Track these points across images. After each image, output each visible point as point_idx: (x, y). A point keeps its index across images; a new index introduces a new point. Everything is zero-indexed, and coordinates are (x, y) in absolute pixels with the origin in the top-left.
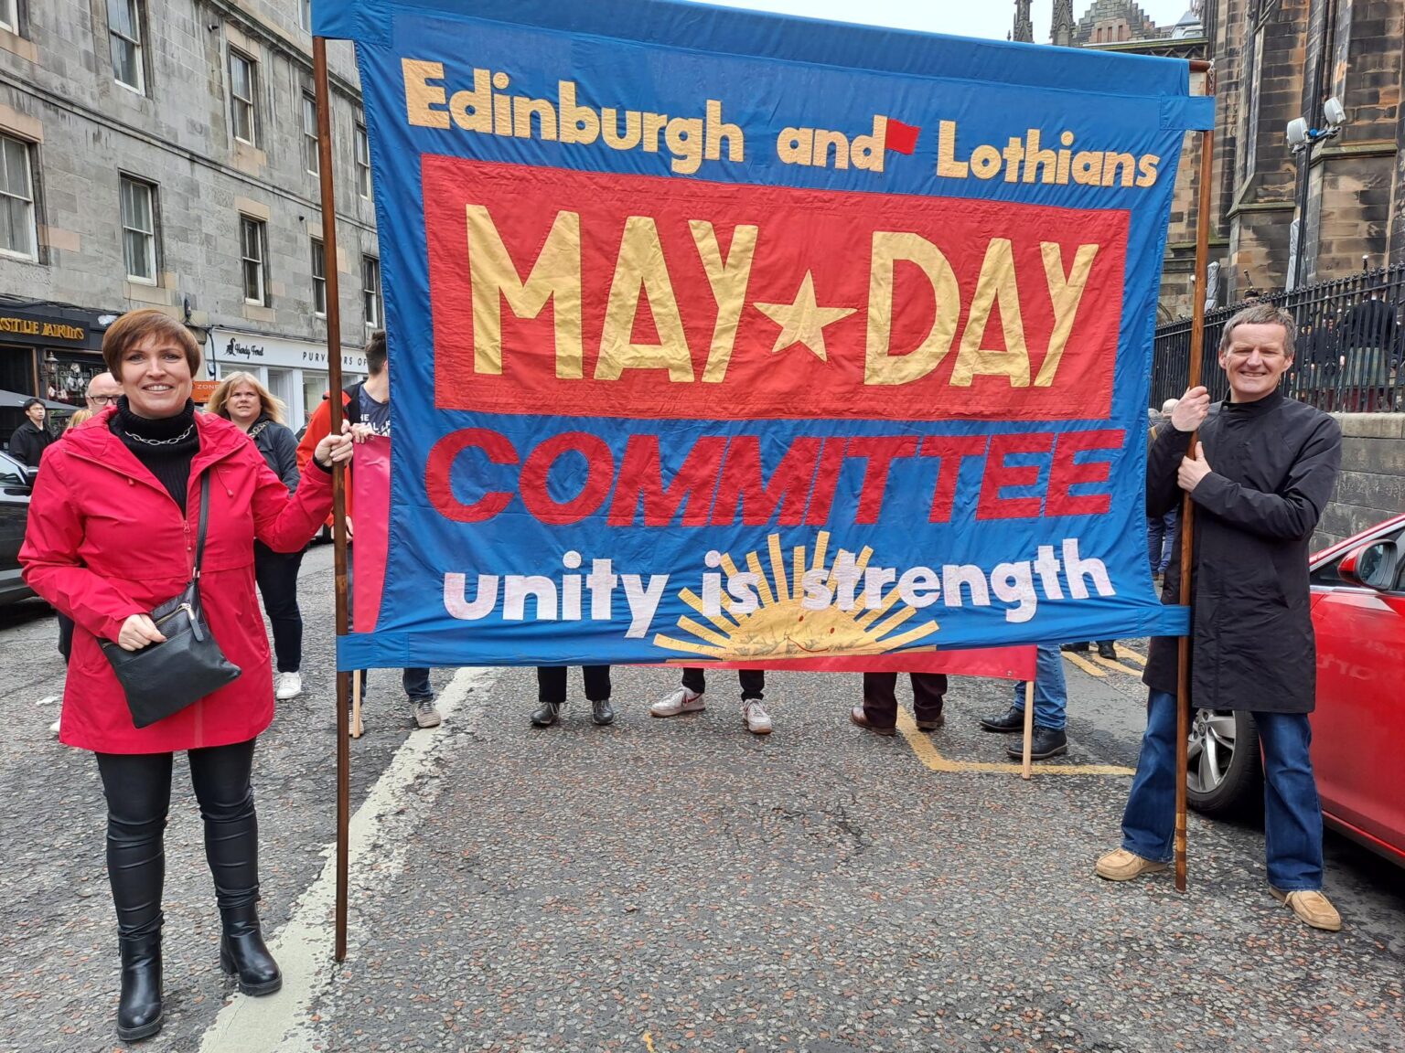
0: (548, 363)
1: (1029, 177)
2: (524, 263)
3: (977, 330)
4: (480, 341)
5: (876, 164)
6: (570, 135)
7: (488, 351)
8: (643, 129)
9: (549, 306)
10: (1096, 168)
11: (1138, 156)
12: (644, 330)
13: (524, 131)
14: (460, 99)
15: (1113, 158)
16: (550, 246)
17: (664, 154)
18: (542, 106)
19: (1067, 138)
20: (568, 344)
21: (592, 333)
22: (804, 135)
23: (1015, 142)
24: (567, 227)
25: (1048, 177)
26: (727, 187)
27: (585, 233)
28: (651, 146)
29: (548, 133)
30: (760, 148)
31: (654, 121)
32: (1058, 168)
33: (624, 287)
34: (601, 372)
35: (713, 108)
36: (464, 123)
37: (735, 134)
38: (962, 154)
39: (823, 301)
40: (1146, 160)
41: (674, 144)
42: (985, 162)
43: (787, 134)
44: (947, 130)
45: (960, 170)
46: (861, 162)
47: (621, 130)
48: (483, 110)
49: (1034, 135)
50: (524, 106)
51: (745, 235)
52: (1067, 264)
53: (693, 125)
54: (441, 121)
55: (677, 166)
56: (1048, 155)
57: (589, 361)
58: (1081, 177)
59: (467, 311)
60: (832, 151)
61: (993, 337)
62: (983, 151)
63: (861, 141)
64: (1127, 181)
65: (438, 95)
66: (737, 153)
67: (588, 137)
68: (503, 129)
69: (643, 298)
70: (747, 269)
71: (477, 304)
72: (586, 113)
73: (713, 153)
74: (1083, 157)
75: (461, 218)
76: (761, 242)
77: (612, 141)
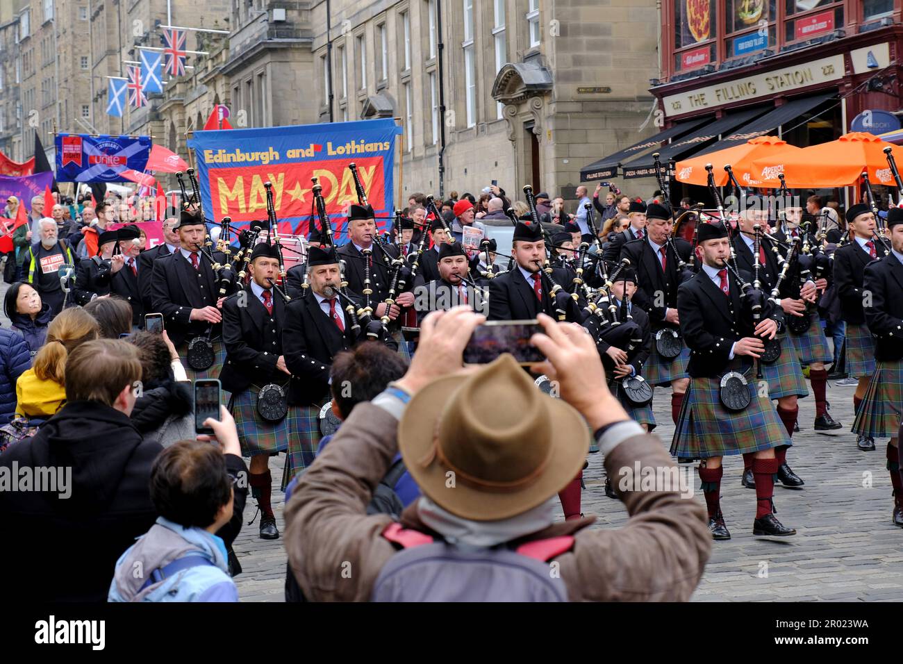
0: (238, 210)
1: (353, 152)
2: (231, 188)
3: (343, 192)
4: (223, 207)
5: (312, 155)
6: (239, 160)
7: (224, 207)
8: (255, 156)
9: (237, 197)
10: (372, 147)
11: (383, 143)
12: (259, 200)
13: (229, 161)
14: (216, 156)
15: (376, 144)
16: (236, 184)
17: (261, 161)
18: (233, 155)
19: (362, 141)
20: (242, 205)
21: (247, 202)
22: (293, 151)
23: (348, 145)
24: (240, 180)
25: (359, 151)
26: (276, 165)
27: (244, 180)
28: (257, 159)
29: (234, 160)
30: (283, 155)
31: (257, 154)
32: (361, 149)
33: (254, 193)
34: (250, 211)
35: (271, 149)
36: (217, 161)
37: (277, 154)
38: (334, 149)
39: (302, 188)
40: (385, 144)
41: (262, 158)
42: (341, 150)
43: (289, 152)
44: (329, 145)
45: (334, 153)
46: (308, 155)
47: (250, 157)
48: (221, 158)
49: (353, 142)
50: (229, 155)
51: (281, 175)
52: (367, 171)
53: (267, 153)
54: (212, 161)
55: (264, 163)
56: (358, 146)
57: (247, 209)
58: (368, 150)
59: (218, 201)
60: (300, 154)
61: (348, 192)
62: (339, 148)
63: (308, 150)
64: (381, 149)
65: (211, 156)
66: (277, 158)
67: (243, 160)
68: (225, 161)
69: (258, 193)
70: (282, 183)
71: (221, 199)
72: (243, 155)
73: (272, 159)
74: (367, 145)
75: (216, 181)
76: (285, 176)
77: (249, 160)
